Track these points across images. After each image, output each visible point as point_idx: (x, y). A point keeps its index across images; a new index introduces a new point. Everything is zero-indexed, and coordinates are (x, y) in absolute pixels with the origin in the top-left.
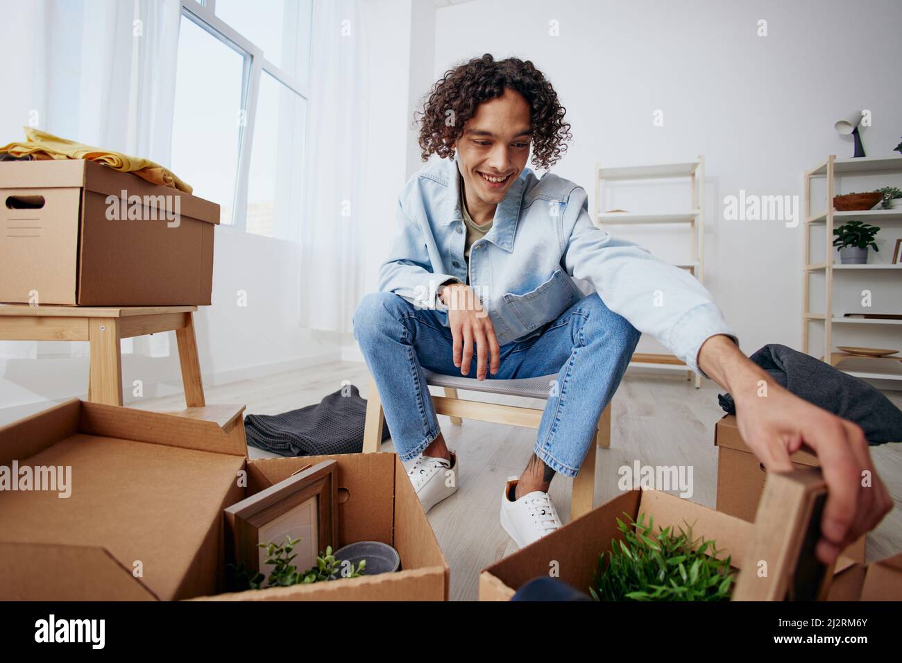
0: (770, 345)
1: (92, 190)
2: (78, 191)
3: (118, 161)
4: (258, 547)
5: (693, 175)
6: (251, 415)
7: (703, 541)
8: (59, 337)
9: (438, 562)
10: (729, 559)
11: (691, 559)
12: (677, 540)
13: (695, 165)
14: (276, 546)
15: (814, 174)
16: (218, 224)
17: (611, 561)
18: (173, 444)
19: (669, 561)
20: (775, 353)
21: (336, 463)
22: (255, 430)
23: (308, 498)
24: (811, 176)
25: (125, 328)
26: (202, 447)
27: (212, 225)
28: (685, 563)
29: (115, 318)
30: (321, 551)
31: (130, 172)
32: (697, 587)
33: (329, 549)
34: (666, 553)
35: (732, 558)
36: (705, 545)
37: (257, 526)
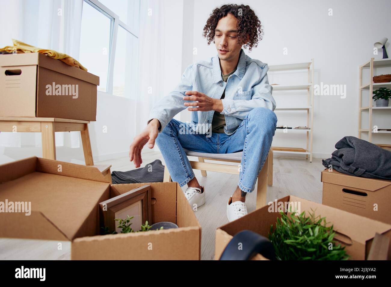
0: (347, 137)
1: (42, 66)
2: (36, 67)
3: (53, 54)
4: (115, 220)
5: (309, 68)
6: (115, 171)
7: (320, 217)
8: (28, 130)
9: (197, 225)
10: (332, 227)
11: (314, 227)
12: (307, 219)
13: (310, 64)
14: (123, 221)
15: (364, 67)
16: (99, 85)
17: (277, 227)
18: (78, 177)
19: (304, 227)
20: (349, 140)
21: (150, 186)
22: (116, 178)
23: (138, 201)
24: (362, 68)
25: (57, 127)
26: (91, 179)
27: (96, 86)
28: (312, 228)
29: (52, 122)
30: (144, 223)
31: (58, 60)
32: (317, 238)
33: (147, 222)
34: (302, 225)
35: (334, 226)
36: (321, 220)
37: (115, 211)
